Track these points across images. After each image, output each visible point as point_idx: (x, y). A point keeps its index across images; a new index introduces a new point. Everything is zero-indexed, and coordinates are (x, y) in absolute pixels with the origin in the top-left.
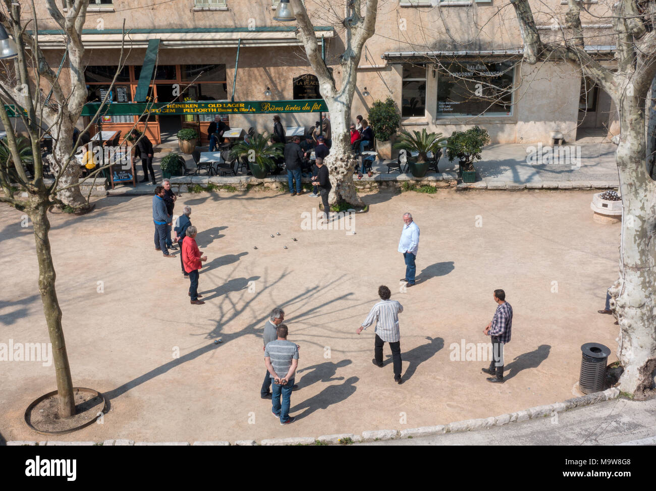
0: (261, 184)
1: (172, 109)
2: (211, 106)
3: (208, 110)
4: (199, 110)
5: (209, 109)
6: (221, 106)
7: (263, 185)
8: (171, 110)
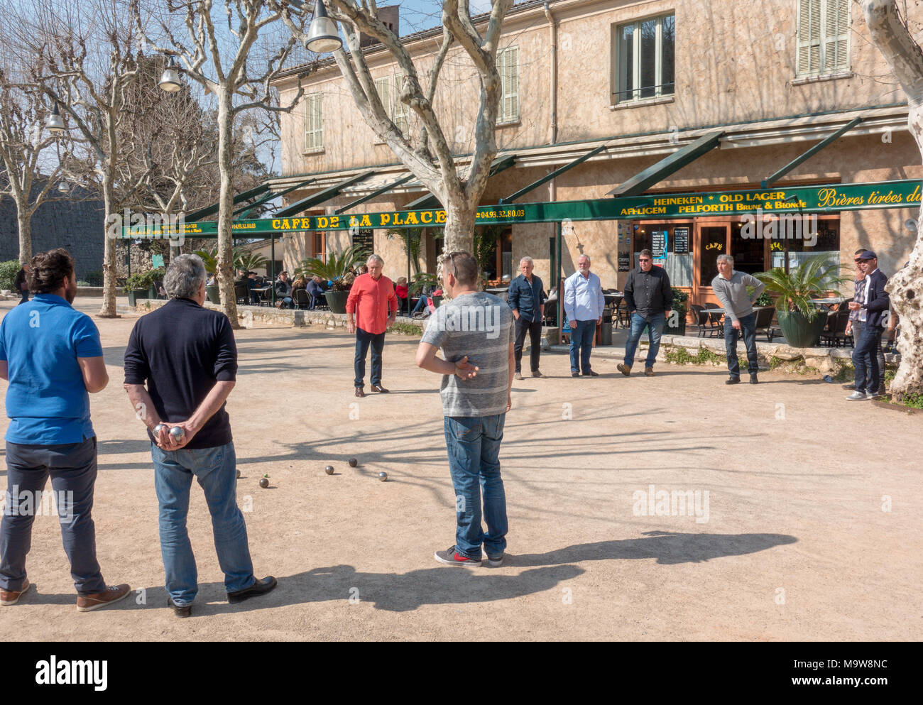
0: (798, 359)
1: (662, 207)
2: (724, 199)
3: (719, 208)
4: (704, 209)
5: (722, 206)
6: (742, 198)
7: (803, 363)
8: (660, 209)
